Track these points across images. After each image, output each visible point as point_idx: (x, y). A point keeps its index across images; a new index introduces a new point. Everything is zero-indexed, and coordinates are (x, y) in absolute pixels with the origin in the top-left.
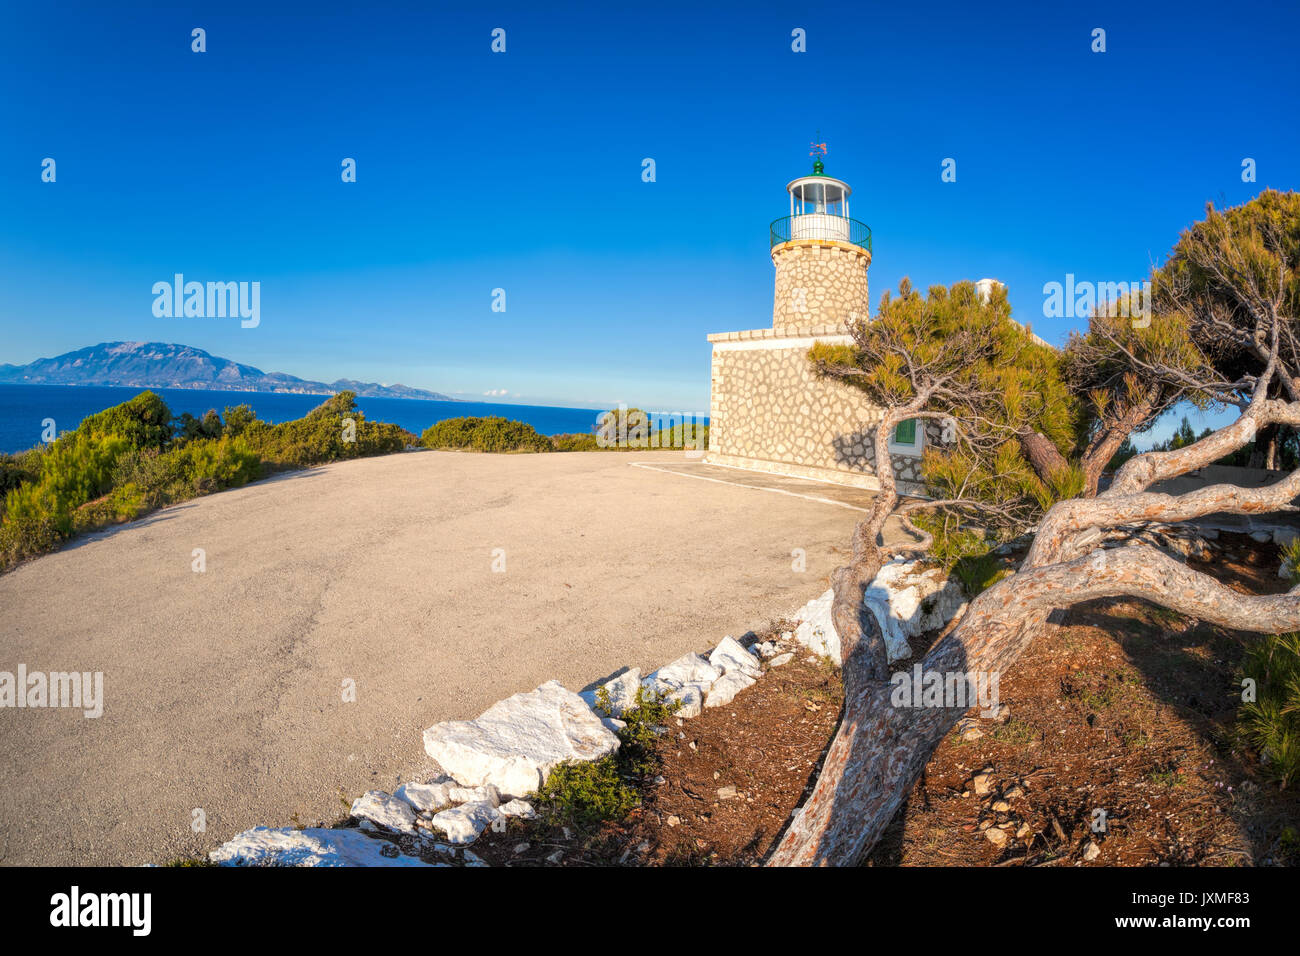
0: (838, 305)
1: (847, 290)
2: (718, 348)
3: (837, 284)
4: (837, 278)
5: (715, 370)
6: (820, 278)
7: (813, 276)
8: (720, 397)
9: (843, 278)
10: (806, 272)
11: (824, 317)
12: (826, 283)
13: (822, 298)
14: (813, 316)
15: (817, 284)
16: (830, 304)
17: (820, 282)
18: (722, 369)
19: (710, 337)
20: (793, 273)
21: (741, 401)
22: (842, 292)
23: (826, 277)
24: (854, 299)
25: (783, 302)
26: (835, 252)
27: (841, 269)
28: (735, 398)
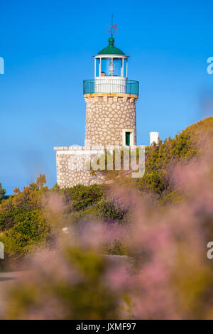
0: (116, 126)
1: (121, 118)
2: (59, 153)
3: (116, 116)
4: (116, 113)
5: (58, 163)
6: (107, 113)
7: (104, 112)
8: (61, 174)
9: (119, 112)
10: (100, 110)
11: (109, 133)
12: (111, 116)
13: (108, 123)
14: (104, 132)
15: (105, 116)
16: (112, 126)
17: (107, 115)
18: (60, 162)
19: (55, 148)
20: (94, 110)
21: (70, 175)
22: (118, 119)
23: (110, 113)
24: (125, 122)
25: (89, 125)
26: (115, 99)
27: (118, 108)
28: (67, 174)
